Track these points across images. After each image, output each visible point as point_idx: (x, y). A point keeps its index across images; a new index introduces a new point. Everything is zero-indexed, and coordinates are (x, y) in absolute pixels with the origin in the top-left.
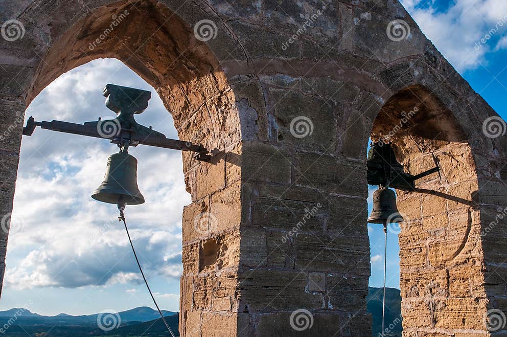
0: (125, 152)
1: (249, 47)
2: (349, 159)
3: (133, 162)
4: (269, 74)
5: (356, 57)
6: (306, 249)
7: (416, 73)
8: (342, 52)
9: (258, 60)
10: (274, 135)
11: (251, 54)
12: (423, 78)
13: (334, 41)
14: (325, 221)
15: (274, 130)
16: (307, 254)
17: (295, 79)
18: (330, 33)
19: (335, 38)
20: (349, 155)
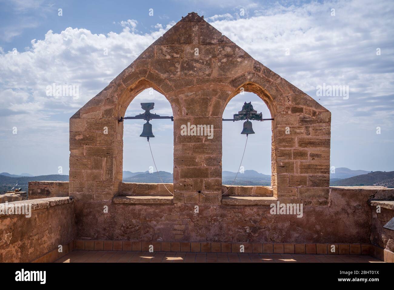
0: (148, 123)
1: (175, 86)
2: (214, 117)
3: (150, 126)
4: (183, 94)
5: (218, 78)
6: (196, 148)
7: (249, 77)
8: (212, 78)
9: (178, 90)
10: (184, 114)
11: (176, 89)
12: (253, 78)
13: (209, 75)
14: (204, 139)
15: (184, 112)
16: (197, 150)
17: (192, 93)
18: (207, 72)
19: (209, 74)
20: (214, 115)
